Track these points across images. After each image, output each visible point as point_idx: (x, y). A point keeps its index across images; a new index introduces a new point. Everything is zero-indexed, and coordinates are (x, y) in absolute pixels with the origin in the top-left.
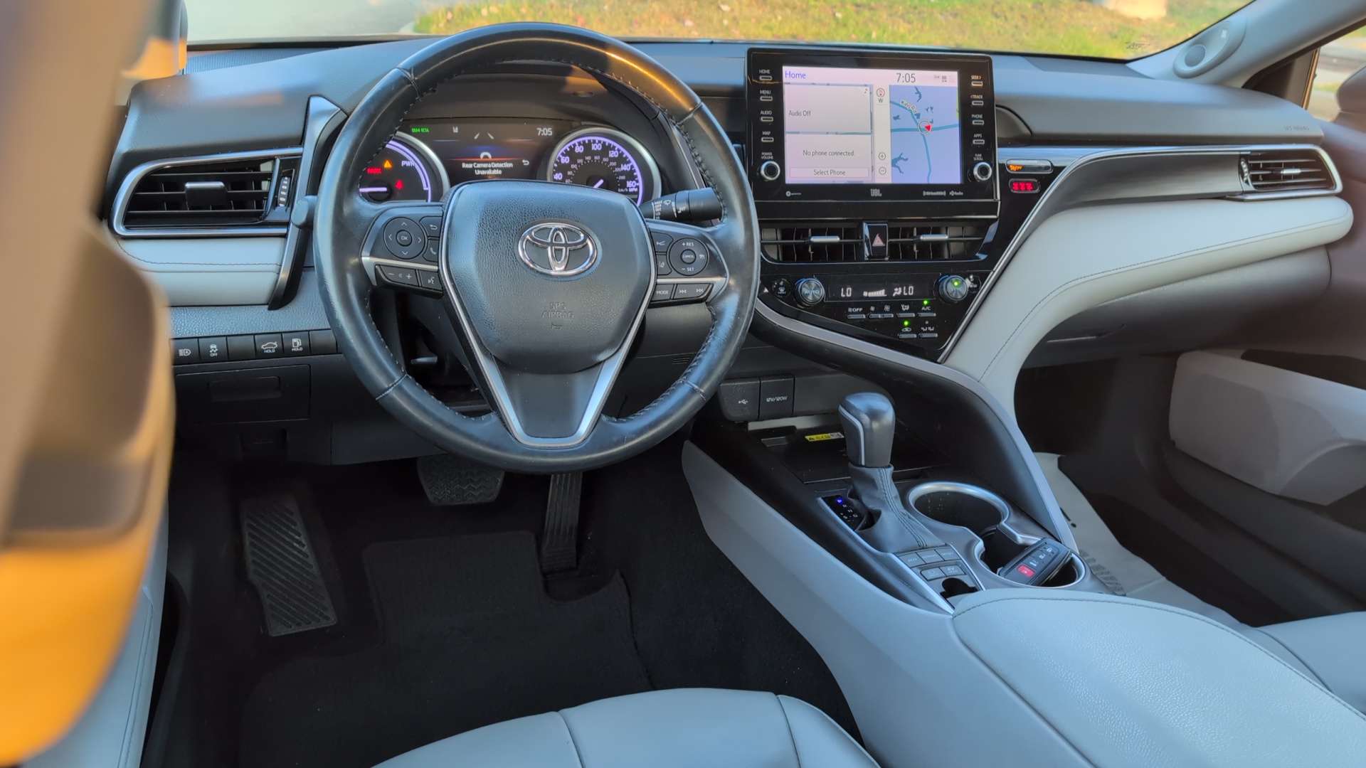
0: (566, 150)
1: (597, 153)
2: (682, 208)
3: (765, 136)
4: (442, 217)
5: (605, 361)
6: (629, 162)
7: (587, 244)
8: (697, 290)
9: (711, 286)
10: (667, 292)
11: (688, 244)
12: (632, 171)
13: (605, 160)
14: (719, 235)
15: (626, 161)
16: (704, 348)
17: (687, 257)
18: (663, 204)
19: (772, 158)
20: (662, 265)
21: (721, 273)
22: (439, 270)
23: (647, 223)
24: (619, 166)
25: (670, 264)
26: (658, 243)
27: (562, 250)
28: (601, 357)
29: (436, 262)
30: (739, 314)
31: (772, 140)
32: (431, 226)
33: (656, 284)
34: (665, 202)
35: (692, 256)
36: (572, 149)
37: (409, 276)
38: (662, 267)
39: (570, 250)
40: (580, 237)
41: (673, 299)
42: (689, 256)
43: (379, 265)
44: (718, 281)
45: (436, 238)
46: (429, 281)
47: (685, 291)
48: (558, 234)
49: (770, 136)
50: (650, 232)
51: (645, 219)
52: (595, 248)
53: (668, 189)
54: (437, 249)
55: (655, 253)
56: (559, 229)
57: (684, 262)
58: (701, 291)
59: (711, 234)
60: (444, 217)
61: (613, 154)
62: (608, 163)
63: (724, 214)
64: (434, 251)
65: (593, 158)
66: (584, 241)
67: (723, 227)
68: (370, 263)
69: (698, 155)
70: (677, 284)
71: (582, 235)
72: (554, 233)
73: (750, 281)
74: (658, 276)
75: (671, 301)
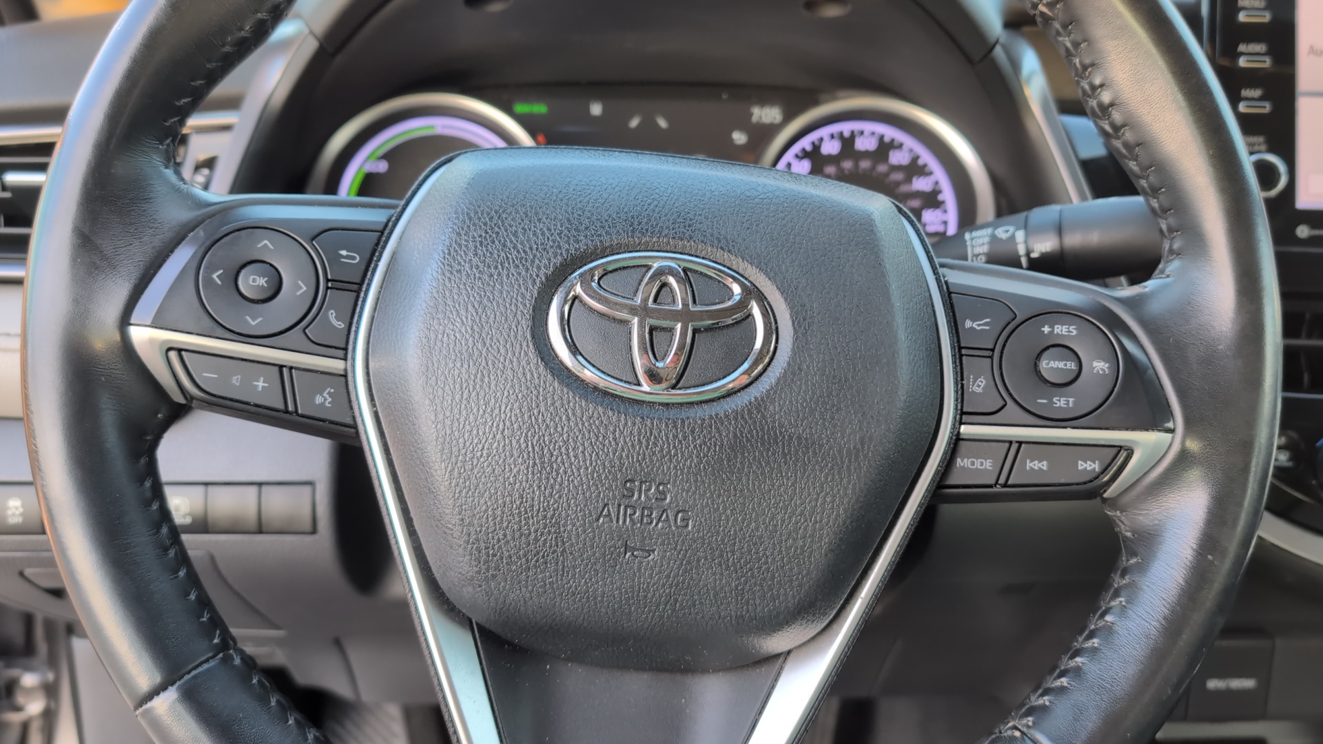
0: (804, 150)
1: (866, 154)
2: (1044, 245)
3: (1247, 99)
4: (382, 232)
5: (789, 652)
6: (930, 173)
7: (749, 315)
8: (1081, 465)
9: (1123, 455)
10: (988, 464)
11: (1061, 329)
12: (936, 192)
13: (882, 168)
14: (1156, 307)
15: (922, 171)
16: (1092, 635)
17: (1052, 366)
18: (994, 238)
19: (1263, 147)
20: (978, 385)
21: (1155, 417)
22: (346, 370)
23: (941, 271)
24: (908, 180)
25: (999, 381)
26: (968, 324)
27: (671, 330)
28: (776, 643)
29: (343, 350)
30: (1209, 543)
31: (1266, 108)
32: (344, 253)
33: (957, 440)
34: (1001, 233)
35: (1072, 365)
36: (816, 147)
37: (260, 384)
38: (979, 390)
39: (695, 331)
40: (730, 293)
41: (1005, 485)
42: (1061, 365)
43: (179, 351)
44: (1145, 442)
45: (356, 287)
46: (319, 400)
47: (1044, 465)
48: (664, 285)
49: (1261, 99)
50: (948, 294)
51: (937, 261)
52: (772, 329)
53: (1007, 206)
54: (352, 318)
55: (959, 351)
56: (671, 272)
57: (1046, 381)
58: (1092, 466)
59: (1132, 304)
60: (387, 231)
61: (897, 158)
62: (887, 175)
63: (1171, 251)
64: (337, 318)
65: (856, 166)
66: (743, 304)
67: (1165, 286)
68: (152, 341)
69: (1102, 86)
70: (1020, 443)
71: (737, 289)
72: (653, 278)
73: (1247, 446)
74: (963, 415)
75: (998, 489)
